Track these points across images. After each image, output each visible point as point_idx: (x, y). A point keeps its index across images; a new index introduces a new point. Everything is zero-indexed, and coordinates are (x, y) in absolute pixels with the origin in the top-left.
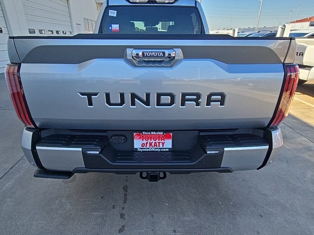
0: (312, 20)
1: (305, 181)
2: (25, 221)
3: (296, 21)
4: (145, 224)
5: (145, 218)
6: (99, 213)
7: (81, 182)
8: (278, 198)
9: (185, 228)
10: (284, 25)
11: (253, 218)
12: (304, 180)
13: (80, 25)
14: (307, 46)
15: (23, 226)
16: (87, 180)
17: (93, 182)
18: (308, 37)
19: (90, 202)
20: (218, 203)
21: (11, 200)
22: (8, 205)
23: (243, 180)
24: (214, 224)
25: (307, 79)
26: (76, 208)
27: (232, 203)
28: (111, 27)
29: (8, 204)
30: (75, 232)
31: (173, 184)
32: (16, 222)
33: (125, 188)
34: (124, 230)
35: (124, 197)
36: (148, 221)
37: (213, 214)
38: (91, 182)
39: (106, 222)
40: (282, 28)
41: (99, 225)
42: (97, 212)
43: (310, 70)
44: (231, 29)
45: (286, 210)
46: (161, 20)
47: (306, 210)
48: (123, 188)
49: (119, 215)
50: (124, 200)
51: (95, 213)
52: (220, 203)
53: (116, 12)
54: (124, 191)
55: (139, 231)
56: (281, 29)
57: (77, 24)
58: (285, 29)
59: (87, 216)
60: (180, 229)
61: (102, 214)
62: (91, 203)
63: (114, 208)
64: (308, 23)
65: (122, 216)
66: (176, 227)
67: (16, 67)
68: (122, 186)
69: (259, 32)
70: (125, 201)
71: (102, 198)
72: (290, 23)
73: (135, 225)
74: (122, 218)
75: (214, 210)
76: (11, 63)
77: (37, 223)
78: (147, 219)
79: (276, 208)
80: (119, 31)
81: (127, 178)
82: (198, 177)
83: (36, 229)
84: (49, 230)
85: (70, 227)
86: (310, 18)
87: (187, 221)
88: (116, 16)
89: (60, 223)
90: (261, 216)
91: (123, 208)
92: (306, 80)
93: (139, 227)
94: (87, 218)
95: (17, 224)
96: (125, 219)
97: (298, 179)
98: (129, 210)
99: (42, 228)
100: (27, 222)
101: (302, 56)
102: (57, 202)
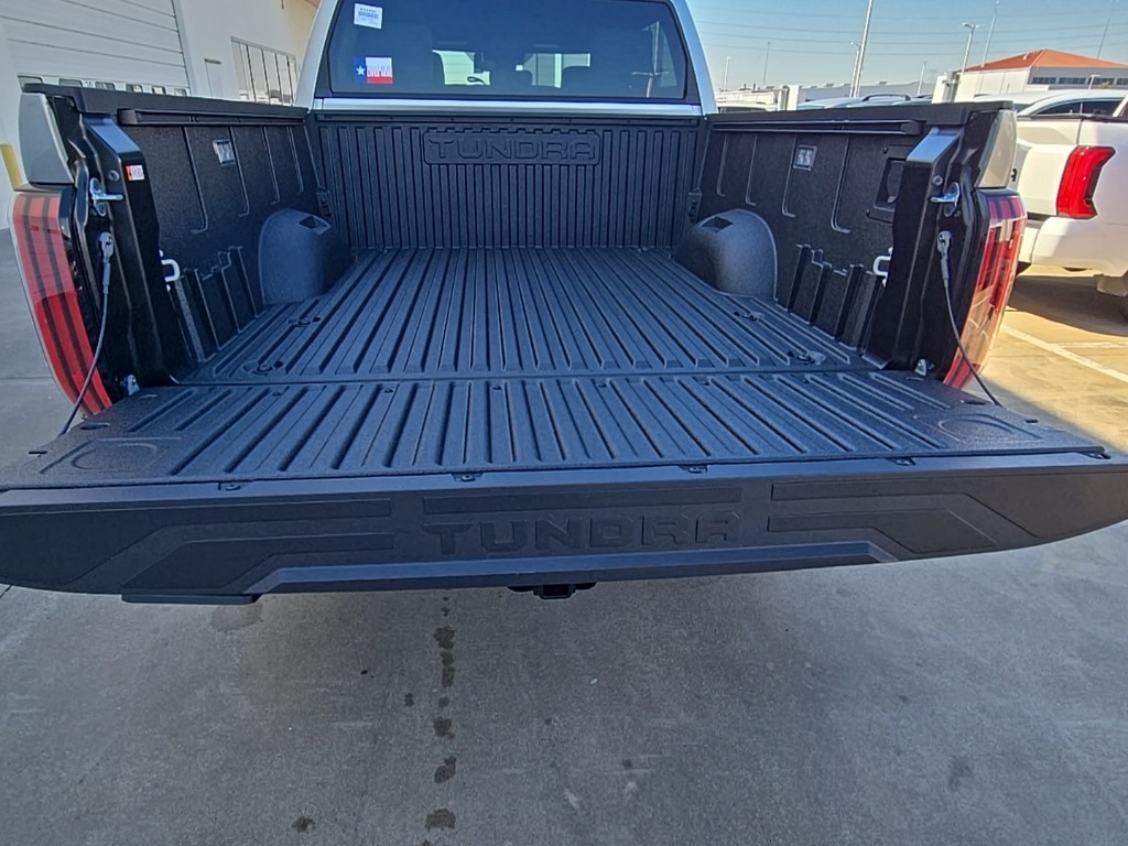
0: (1037, 63)
1: (1034, 585)
2: (88, 766)
3: (986, 65)
4: (524, 749)
5: (525, 730)
6: (360, 724)
7: (280, 623)
8: (954, 643)
9: (661, 753)
10: (954, 73)
11: (878, 708)
12: (1033, 581)
13: (218, 63)
14: (1030, 148)
15: (85, 783)
16: (304, 617)
17: (327, 621)
18: (1033, 117)
19: (322, 690)
20: (765, 667)
21: (27, 697)
22: (13, 715)
23: (839, 592)
24: (756, 732)
25: (1031, 258)
26: (274, 711)
27: (809, 665)
28: (365, 67)
29: (15, 711)
30: (280, 791)
31: (607, 617)
32: (52, 771)
33: (444, 638)
34: (453, 773)
35: (442, 666)
36: (534, 737)
37: (750, 704)
38: (319, 621)
39: (386, 752)
40: (948, 85)
41: (364, 761)
42: (354, 720)
43: (1039, 227)
44: (770, 89)
45: (981, 678)
46: (537, 46)
47: (1043, 673)
48: (435, 636)
49: (431, 724)
50: (445, 675)
51: (343, 725)
52: (770, 666)
53: (379, 11)
54: (441, 646)
55: (505, 771)
56: (944, 86)
57: (206, 60)
58: (956, 85)
59: (316, 735)
60: (643, 757)
61: (370, 724)
62: (328, 690)
63: (409, 701)
64: (1024, 74)
65: (442, 727)
66: (629, 750)
67: (52, 200)
68: (434, 631)
69: (867, 99)
70: (448, 680)
71: (364, 672)
72: (966, 70)
73: (489, 754)
74: (444, 734)
75: (752, 691)
76: (31, 183)
77: (136, 768)
78: (530, 732)
79: (951, 673)
80: (392, 82)
81: (446, 602)
82: (692, 587)
83: (136, 789)
84: (182, 789)
85: (259, 774)
86: (1032, 57)
87: (667, 730)
88: (380, 27)
89: (221, 763)
90: (904, 699)
91: (443, 703)
92: (1027, 261)
93: (504, 759)
94: (319, 743)
95: (59, 779)
96: (452, 737)
97: (1015, 580)
98: (465, 706)
99: (156, 786)
100: (94, 769)
101: (1014, 180)
102: (201, 694)
